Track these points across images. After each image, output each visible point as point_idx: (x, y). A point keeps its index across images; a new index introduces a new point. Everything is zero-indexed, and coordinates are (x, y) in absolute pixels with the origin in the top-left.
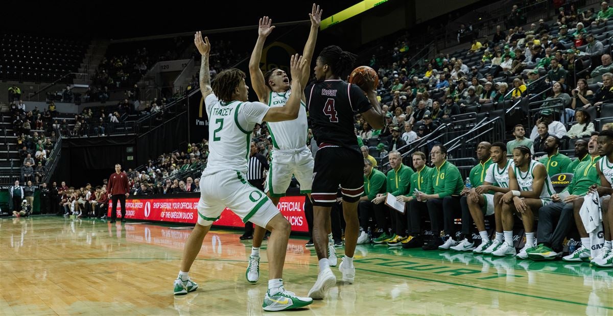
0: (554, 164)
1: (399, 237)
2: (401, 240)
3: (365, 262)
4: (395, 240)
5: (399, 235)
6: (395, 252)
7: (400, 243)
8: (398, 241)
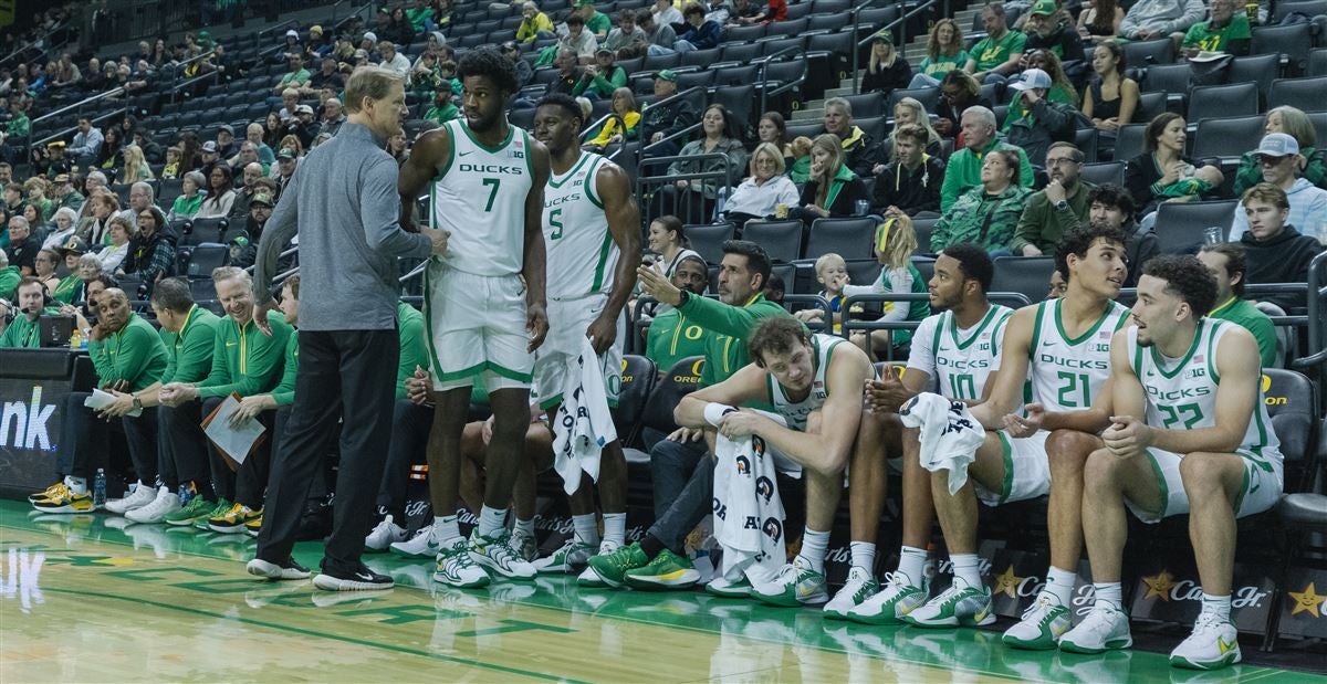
0: (694, 332)
1: (244, 510)
2: (247, 518)
3: (142, 579)
4: (230, 515)
5: (243, 505)
6: (229, 551)
7: (242, 527)
8: (238, 521)
